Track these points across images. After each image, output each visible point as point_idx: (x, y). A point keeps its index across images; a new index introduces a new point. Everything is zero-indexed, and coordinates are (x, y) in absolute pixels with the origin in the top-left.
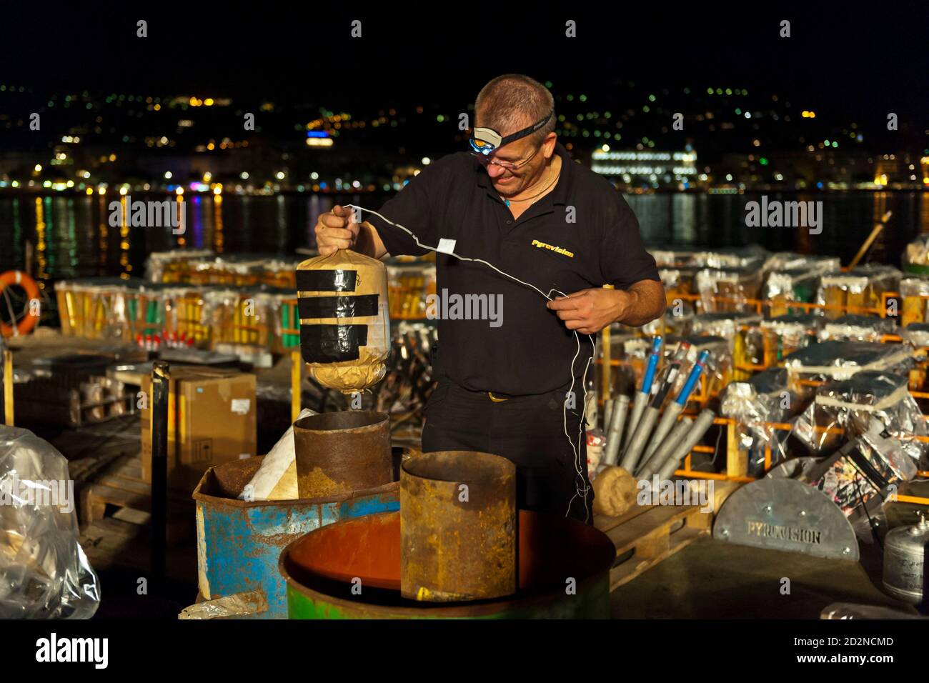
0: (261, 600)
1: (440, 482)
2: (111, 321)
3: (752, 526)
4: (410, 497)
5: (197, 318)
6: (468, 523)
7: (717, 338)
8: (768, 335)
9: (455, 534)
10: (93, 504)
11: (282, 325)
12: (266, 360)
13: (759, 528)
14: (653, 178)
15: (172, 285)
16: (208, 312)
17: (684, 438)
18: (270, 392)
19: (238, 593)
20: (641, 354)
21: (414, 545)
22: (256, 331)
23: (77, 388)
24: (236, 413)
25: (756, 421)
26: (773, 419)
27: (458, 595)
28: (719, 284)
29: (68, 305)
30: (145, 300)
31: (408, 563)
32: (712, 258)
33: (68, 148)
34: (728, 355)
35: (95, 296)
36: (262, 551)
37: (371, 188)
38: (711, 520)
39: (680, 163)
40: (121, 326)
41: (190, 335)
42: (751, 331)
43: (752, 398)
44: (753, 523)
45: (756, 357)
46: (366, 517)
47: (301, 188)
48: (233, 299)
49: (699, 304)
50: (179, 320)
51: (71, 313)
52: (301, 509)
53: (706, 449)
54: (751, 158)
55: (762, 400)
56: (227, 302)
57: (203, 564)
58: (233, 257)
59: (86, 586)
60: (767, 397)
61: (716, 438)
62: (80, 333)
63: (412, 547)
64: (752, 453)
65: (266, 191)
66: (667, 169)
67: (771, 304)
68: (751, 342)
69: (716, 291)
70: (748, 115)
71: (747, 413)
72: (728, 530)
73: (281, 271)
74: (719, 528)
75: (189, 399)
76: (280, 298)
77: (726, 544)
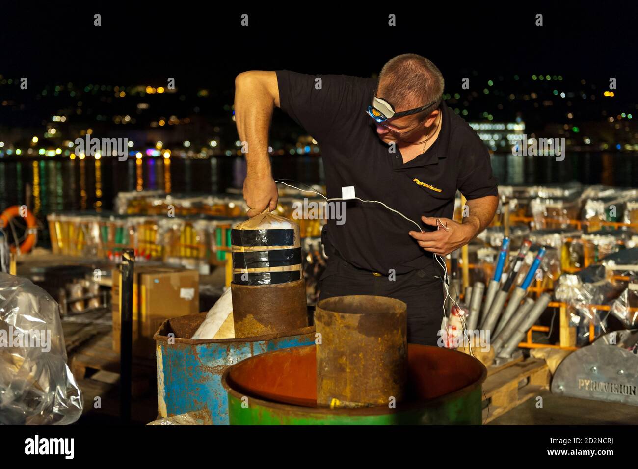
0: (207, 417)
1: (348, 315)
2: (89, 243)
3: (581, 382)
4: (324, 328)
5: (153, 239)
6: (370, 347)
7: (548, 247)
8: (588, 245)
9: (360, 355)
10: (76, 368)
11: (217, 244)
12: (205, 269)
13: (587, 384)
14: (492, 143)
15: (134, 215)
16: (162, 235)
17: (527, 315)
18: (208, 290)
19: (189, 412)
20: (490, 259)
21: (327, 366)
22: (197, 249)
23: (64, 287)
24: (183, 299)
25: (583, 304)
26: (595, 302)
27: (363, 404)
28: (548, 209)
29: (57, 231)
30: (114, 227)
31: (322, 380)
32: (542, 191)
33: (57, 125)
34: (557, 259)
35: (77, 225)
36: (207, 378)
37: (281, 152)
38: (549, 378)
39: (512, 132)
40: (96, 246)
41: (148, 252)
42: (574, 242)
43: (579, 286)
44: (582, 381)
45: (578, 263)
46: (289, 349)
47: (228, 153)
48: (180, 225)
49: (532, 224)
50: (139, 241)
51: (59, 236)
52: (237, 346)
53: (542, 329)
54: (566, 127)
55: (586, 288)
56: (175, 227)
57: (162, 391)
58: (179, 195)
59: (72, 398)
60: (590, 286)
61: (551, 318)
62: (66, 252)
63: (326, 367)
64: (579, 328)
65: (203, 155)
66: (503, 135)
67: (588, 224)
68: (574, 251)
69: (546, 214)
70: (563, 95)
71: (575, 298)
72: (563, 386)
73: (216, 205)
74: (556, 384)
75: (149, 287)
76: (215, 223)
77: (562, 395)
